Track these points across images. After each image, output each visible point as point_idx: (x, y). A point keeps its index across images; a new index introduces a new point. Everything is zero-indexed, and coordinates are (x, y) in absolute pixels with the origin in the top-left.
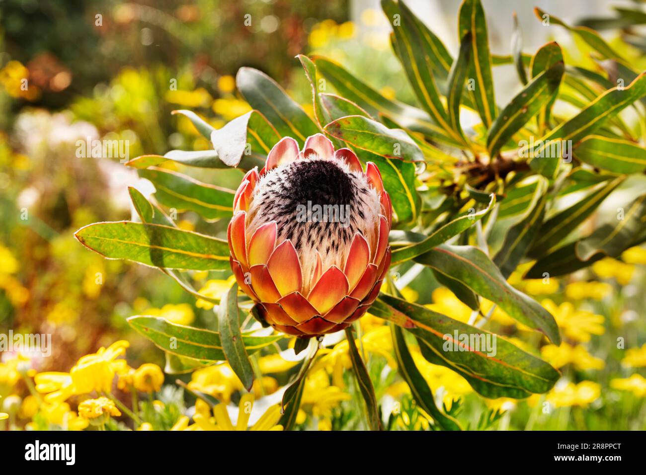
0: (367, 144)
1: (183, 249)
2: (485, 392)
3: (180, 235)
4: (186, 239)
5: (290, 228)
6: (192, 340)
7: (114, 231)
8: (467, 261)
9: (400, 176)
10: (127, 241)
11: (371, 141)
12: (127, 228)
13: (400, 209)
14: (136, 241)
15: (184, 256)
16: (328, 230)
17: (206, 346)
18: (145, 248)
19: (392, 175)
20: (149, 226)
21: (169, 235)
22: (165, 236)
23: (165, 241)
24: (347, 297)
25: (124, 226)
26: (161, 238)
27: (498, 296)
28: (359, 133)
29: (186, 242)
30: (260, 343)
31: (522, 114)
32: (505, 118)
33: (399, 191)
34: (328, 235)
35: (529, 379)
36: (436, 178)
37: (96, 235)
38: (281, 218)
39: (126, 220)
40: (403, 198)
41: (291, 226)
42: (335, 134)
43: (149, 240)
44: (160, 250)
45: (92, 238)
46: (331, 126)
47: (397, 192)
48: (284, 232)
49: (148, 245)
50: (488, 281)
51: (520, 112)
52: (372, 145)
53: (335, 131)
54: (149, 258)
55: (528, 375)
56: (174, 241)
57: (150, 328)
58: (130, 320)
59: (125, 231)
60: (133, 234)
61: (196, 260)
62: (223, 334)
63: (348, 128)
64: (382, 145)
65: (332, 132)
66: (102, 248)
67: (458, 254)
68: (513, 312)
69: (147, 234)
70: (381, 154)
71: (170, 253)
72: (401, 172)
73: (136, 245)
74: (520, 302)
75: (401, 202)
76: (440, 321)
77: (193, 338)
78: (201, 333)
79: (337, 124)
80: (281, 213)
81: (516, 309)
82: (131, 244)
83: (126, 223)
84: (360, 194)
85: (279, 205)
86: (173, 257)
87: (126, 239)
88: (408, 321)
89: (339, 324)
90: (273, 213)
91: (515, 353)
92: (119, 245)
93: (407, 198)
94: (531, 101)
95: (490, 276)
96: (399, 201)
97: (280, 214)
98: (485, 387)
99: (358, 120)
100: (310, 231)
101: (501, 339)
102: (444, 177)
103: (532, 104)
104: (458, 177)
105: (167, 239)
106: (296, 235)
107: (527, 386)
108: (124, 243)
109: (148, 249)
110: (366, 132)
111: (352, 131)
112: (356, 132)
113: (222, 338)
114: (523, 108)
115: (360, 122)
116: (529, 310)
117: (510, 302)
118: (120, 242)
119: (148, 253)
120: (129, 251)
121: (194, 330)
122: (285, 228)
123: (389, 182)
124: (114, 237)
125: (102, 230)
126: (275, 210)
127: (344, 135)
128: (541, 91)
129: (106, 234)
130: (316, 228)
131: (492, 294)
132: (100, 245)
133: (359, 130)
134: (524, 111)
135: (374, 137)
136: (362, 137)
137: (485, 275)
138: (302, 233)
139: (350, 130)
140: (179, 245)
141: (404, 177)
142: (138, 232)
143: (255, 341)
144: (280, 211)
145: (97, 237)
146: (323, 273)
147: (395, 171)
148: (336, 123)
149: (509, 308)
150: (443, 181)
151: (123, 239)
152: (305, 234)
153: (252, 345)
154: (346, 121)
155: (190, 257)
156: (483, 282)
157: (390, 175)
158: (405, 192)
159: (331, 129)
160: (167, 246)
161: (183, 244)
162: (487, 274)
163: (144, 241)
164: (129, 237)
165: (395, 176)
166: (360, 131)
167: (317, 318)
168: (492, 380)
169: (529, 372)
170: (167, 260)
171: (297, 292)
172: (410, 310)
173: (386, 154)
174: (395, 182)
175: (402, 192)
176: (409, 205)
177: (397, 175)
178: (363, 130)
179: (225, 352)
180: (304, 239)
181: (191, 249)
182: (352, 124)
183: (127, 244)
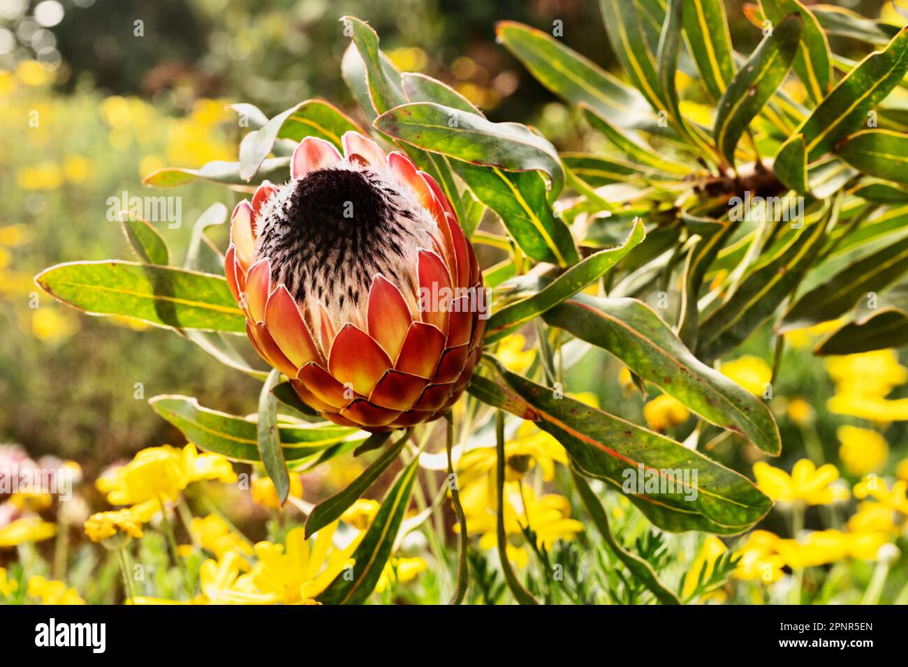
0: (440, 145)
1: (206, 300)
2: (661, 522)
3: (199, 281)
4: (210, 287)
5: (289, 267)
6: (224, 432)
7: (95, 275)
8: (618, 321)
9: (516, 192)
10: (117, 289)
11: (447, 139)
12: (116, 270)
13: (527, 244)
14: (131, 290)
15: (208, 311)
16: (340, 271)
17: (242, 441)
18: (145, 299)
19: (503, 192)
20: (152, 268)
21: (181, 281)
22: (176, 282)
23: (177, 290)
24: (390, 371)
25: (111, 267)
26: (171, 285)
27: (664, 374)
28: (426, 128)
29: (211, 292)
30: (321, 438)
31: (749, 97)
32: (728, 105)
33: (518, 216)
34: (340, 278)
35: (713, 502)
36: (646, 199)
37: (68, 280)
38: (279, 255)
39: (113, 259)
40: (527, 226)
41: (289, 265)
42: (388, 130)
43: (151, 288)
44: (172, 304)
45: (62, 285)
46: (383, 118)
47: (516, 217)
48: (282, 274)
49: (150, 296)
50: (648, 350)
51: (746, 95)
52: (449, 145)
53: (387, 126)
54: (154, 313)
55: (711, 497)
56: (191, 290)
57: (178, 414)
58: (154, 402)
59: (113, 275)
60: (126, 280)
61: (228, 318)
62: (262, 424)
63: (408, 121)
64: (465, 146)
65: (384, 128)
66: (78, 299)
67: (606, 311)
68: (690, 400)
69: (149, 279)
70: (465, 158)
71: (187, 307)
72: (518, 187)
73: (131, 296)
74: (703, 384)
75: (526, 232)
76: (573, 411)
77: (225, 428)
78: (235, 422)
79: (391, 116)
80: (279, 246)
81: (694, 395)
82: (125, 294)
83: (114, 264)
84: (398, 218)
85: (277, 235)
86: (191, 313)
87: (115, 286)
88: (528, 409)
89: (405, 412)
90: (271, 247)
91: (690, 462)
92: (105, 294)
93: (534, 227)
94: (760, 77)
95: (654, 345)
96: (521, 231)
97: (278, 249)
98: (658, 513)
99: (425, 109)
100: (313, 273)
101: (665, 440)
102: (658, 198)
103: (762, 81)
104: (685, 198)
105: (180, 287)
106: (296, 279)
107: (711, 513)
108: (114, 293)
109: (151, 301)
110: (439, 126)
111: (414, 126)
112: (421, 127)
113: (260, 430)
114: (750, 89)
115: (427, 112)
116: (720, 396)
117: (685, 383)
118: (106, 291)
119: (152, 307)
120: (123, 303)
121: (225, 418)
122: (282, 269)
123: (500, 202)
124: (97, 283)
125: (76, 273)
126: (273, 243)
127: (402, 131)
128: (771, 60)
129: (84, 279)
130: (322, 269)
131: (654, 372)
132: (75, 295)
133: (426, 124)
134: (752, 93)
135: (452, 134)
136: (430, 134)
137: (646, 342)
138: (304, 276)
139: (412, 124)
140: (199, 295)
141: (522, 195)
142: (133, 277)
143: (312, 436)
144: (279, 243)
145: (70, 283)
146: (337, 334)
147: (507, 187)
148: (390, 114)
149: (683, 393)
150: (657, 203)
151: (111, 286)
152: (309, 277)
153: (309, 441)
154: (405, 111)
155: (219, 313)
156: (640, 353)
157: (500, 193)
158: (528, 217)
159: (384, 123)
160: (180, 297)
161: (205, 294)
162: (648, 340)
163: (144, 289)
164: (119, 282)
165: (508, 193)
166: (428, 126)
167: (361, 402)
168: (667, 504)
169: (713, 492)
170: (182, 316)
171: (312, 362)
172: (534, 395)
173: (474, 158)
174: (509, 203)
175: (523, 217)
176: (541, 236)
177: (511, 191)
178: (433, 124)
179: (260, 450)
180: (308, 285)
181: (219, 302)
182: (415, 116)
183: (118, 294)
